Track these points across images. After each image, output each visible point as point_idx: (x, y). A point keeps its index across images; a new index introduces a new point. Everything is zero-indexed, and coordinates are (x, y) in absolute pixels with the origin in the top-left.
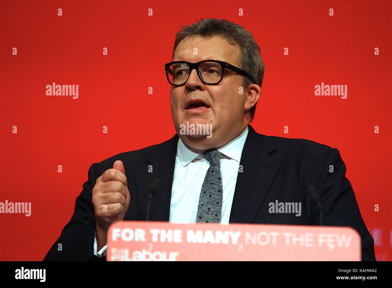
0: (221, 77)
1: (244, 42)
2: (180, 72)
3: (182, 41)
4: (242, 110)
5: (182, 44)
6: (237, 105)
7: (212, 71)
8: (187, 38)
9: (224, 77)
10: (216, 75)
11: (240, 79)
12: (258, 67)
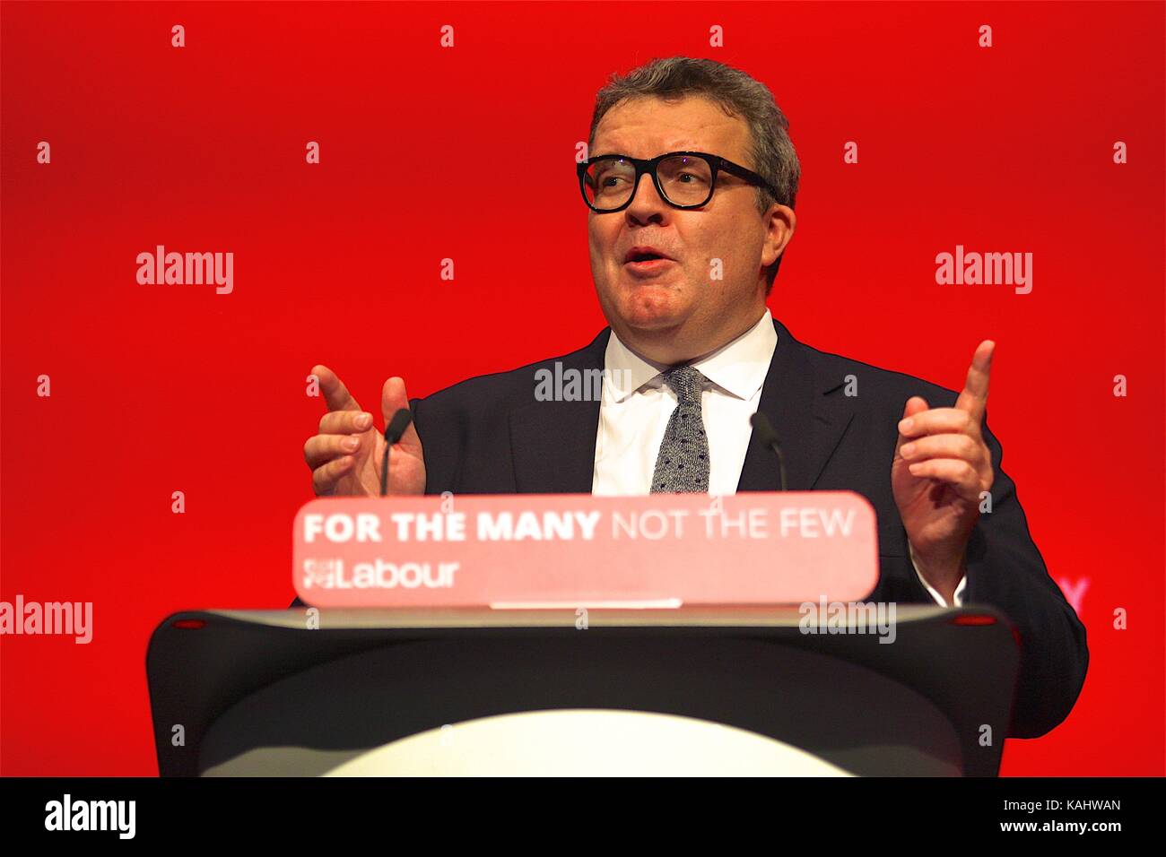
0: (709, 191)
1: (757, 109)
2: (611, 182)
3: (613, 109)
4: (755, 267)
5: (611, 116)
6: (743, 256)
7: (685, 178)
8: (623, 101)
9: (716, 190)
10: (697, 186)
11: (748, 194)
12: (788, 165)
